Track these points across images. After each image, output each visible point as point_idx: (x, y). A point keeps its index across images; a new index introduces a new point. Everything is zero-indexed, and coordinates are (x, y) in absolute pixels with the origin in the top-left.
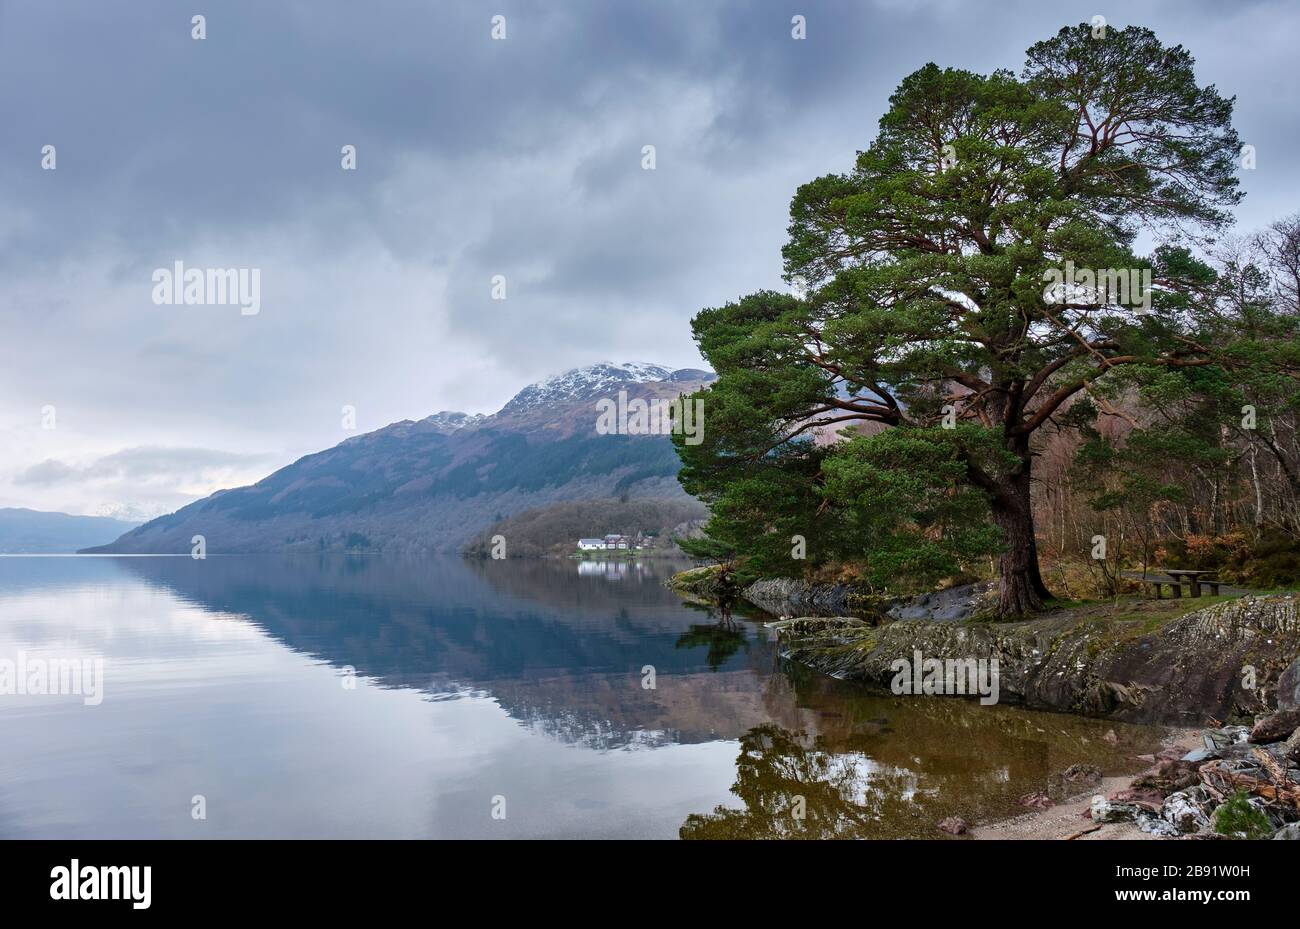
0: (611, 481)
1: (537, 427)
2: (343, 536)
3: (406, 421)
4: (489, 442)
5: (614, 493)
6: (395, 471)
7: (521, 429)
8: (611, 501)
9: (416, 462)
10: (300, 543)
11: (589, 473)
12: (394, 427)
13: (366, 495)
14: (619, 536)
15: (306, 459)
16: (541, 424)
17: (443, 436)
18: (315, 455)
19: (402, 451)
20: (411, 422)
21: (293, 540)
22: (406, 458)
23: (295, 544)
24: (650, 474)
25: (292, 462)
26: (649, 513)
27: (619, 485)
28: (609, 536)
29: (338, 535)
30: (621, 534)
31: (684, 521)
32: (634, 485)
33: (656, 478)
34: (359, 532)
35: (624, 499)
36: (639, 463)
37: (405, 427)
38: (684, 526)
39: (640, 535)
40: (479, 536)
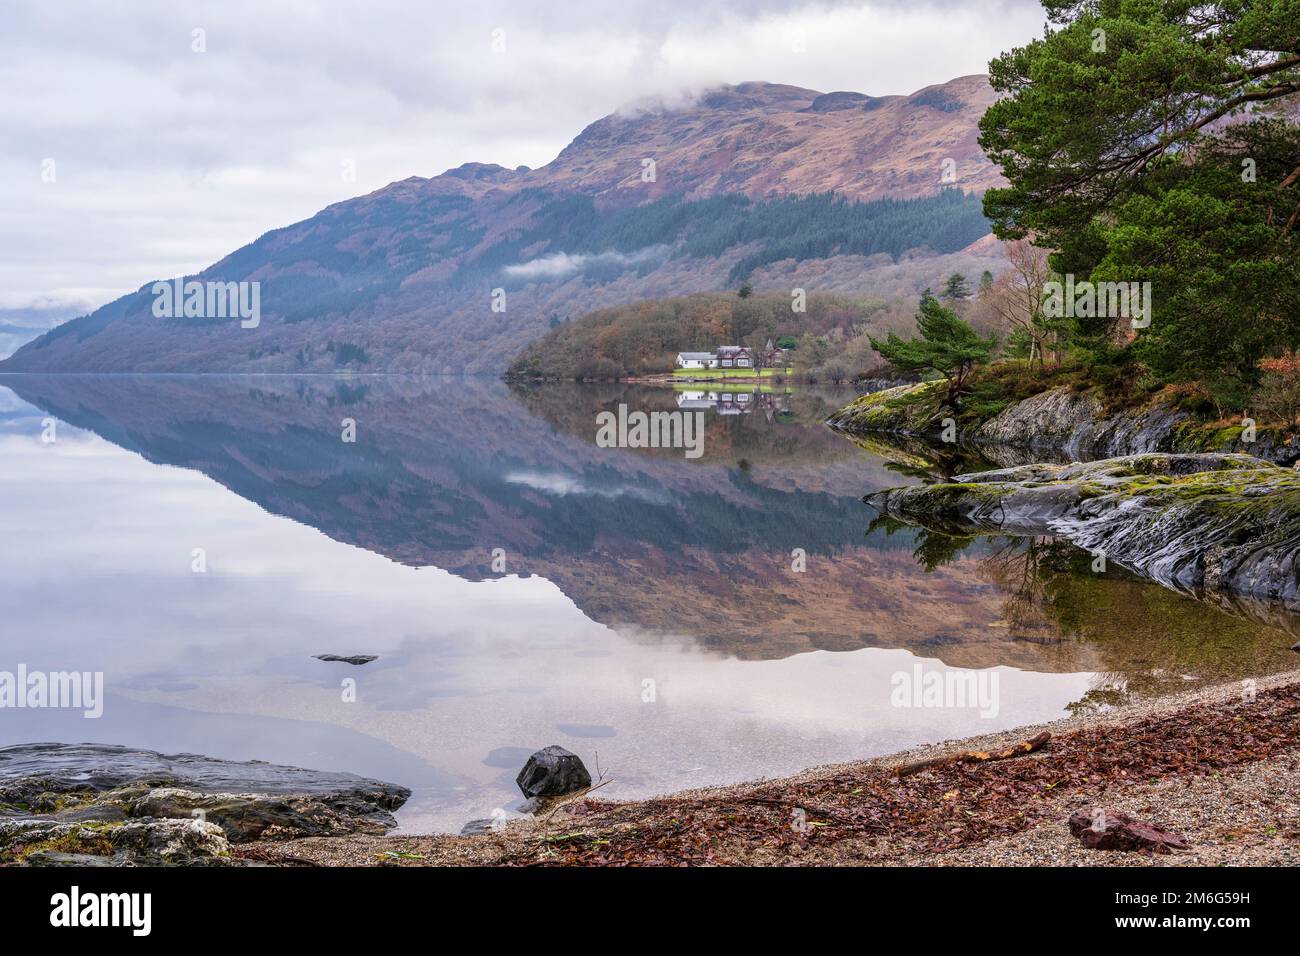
0: (722, 267)
1: (609, 186)
2: (330, 348)
3: (414, 179)
4: (539, 208)
5: (728, 284)
6: (400, 253)
7: (585, 189)
8: (725, 295)
9: (429, 240)
10: (270, 358)
11: (689, 255)
12: (396, 187)
13: (360, 289)
14: (737, 348)
15: (270, 236)
16: (615, 182)
17: (471, 200)
18: (282, 230)
19: (411, 222)
20: (421, 180)
21: (260, 354)
22: (416, 232)
23: (262, 360)
24: (781, 255)
25: (252, 240)
26: (782, 313)
27: (735, 272)
28: (725, 348)
29: (324, 346)
30: (741, 346)
31: (835, 326)
32: (757, 271)
33: (791, 261)
34: (354, 342)
35: (745, 293)
36: (765, 239)
37: (413, 188)
38: (838, 332)
39: (769, 345)
40: (530, 348)
